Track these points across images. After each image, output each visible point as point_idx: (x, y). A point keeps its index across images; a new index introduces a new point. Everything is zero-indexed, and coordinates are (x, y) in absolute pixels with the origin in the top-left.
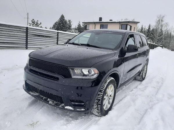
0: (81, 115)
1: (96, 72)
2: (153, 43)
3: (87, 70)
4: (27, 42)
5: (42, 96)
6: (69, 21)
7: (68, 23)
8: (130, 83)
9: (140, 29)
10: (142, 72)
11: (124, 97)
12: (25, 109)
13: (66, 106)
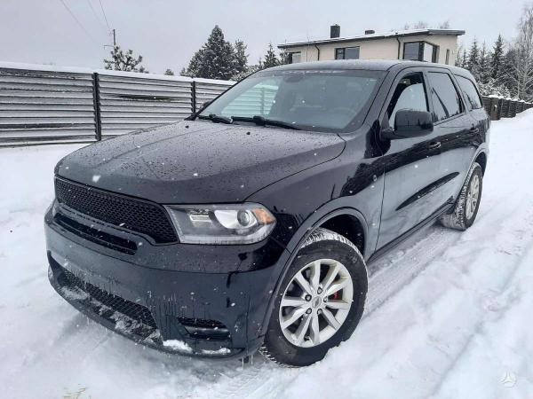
0: (232, 364)
1: (264, 220)
2: (512, 96)
3: (234, 213)
4: (98, 119)
5: (99, 304)
6: (240, 45)
7: (236, 51)
8: (419, 241)
9: (469, 53)
10: (461, 201)
11: (393, 294)
12: (51, 343)
13: (165, 340)
